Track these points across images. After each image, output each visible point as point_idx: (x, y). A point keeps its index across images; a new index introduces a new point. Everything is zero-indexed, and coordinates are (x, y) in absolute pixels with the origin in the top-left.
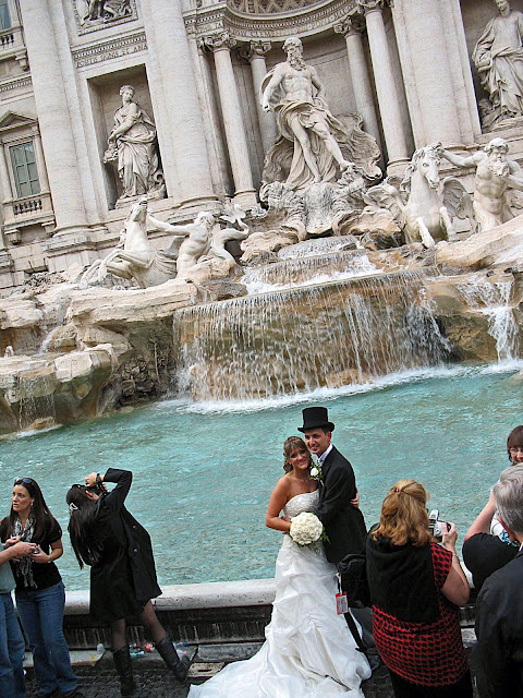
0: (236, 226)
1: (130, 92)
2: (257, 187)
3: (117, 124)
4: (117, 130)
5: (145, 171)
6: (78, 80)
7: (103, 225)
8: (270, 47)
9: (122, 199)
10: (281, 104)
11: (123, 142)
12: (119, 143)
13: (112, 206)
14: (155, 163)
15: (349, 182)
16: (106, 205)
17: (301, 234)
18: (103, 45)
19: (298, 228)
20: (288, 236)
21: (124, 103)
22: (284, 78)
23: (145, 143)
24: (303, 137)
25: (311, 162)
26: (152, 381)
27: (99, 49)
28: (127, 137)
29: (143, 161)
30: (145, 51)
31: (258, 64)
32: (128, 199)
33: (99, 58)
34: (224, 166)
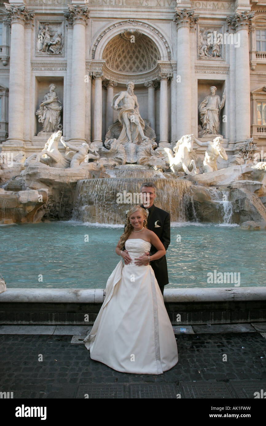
0: (94, 153)
1: (54, 87)
2: (103, 140)
3: (45, 99)
4: (45, 102)
5: (54, 123)
6: (32, 76)
7: (31, 142)
8: (117, 85)
9: (42, 132)
10: (121, 107)
11: (47, 107)
12: (45, 107)
13: (36, 135)
14: (59, 120)
15: (146, 145)
16: (33, 134)
17: (124, 162)
18: (46, 64)
19: (123, 159)
20: (118, 162)
21: (50, 91)
22: (124, 97)
23: (57, 110)
24: (127, 123)
25: (129, 134)
26: (57, 211)
27: (44, 65)
28: (49, 106)
29: (54, 118)
30: (65, 71)
31: (111, 90)
32: (44, 133)
33: (43, 69)
34: (90, 128)
